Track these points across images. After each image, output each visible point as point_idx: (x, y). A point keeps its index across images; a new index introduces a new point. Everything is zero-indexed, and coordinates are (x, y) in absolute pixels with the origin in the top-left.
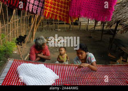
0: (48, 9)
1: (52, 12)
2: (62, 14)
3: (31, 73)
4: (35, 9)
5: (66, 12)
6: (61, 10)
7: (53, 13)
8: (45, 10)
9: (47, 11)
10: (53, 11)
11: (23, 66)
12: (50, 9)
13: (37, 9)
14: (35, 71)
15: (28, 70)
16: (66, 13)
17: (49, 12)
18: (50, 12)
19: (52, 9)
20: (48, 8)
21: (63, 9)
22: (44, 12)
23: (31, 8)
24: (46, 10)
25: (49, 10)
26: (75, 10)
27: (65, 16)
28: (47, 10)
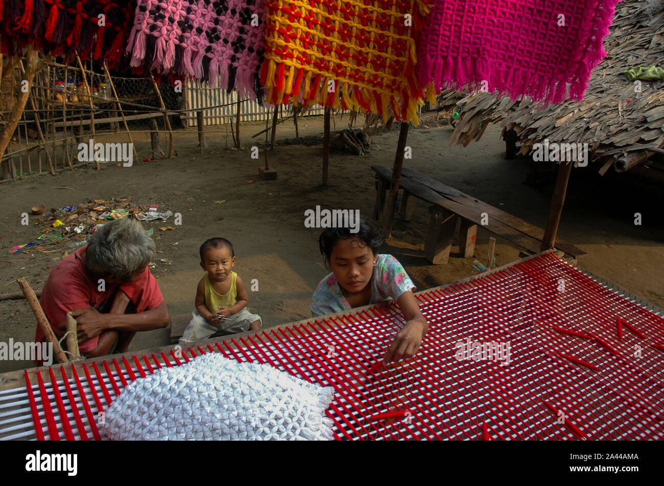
0: (296, 54)
1: (316, 65)
2: (366, 77)
3: (218, 416)
4: (194, 54)
5: (391, 66)
6: (360, 59)
7: (317, 71)
8: (278, 59)
9: (288, 62)
10: (320, 65)
11: (146, 396)
12: (304, 54)
13: (209, 49)
14: (235, 402)
15: (187, 406)
16: (395, 74)
17: (300, 66)
18: (307, 67)
19: (314, 53)
20: (296, 46)
21: (371, 51)
22: (273, 67)
23: (173, 48)
24: (283, 57)
25: (298, 58)
26: (455, 59)
27: (388, 86)
28: (291, 56)
